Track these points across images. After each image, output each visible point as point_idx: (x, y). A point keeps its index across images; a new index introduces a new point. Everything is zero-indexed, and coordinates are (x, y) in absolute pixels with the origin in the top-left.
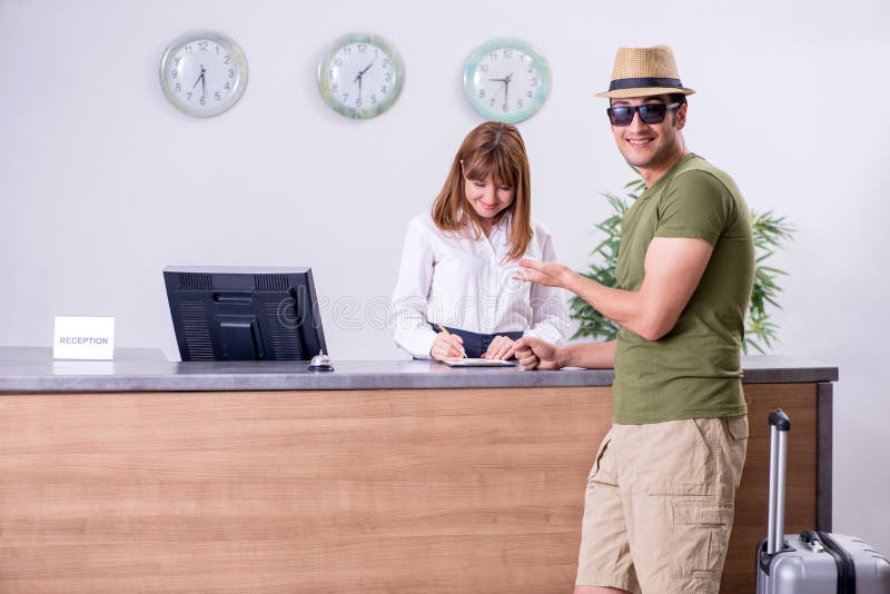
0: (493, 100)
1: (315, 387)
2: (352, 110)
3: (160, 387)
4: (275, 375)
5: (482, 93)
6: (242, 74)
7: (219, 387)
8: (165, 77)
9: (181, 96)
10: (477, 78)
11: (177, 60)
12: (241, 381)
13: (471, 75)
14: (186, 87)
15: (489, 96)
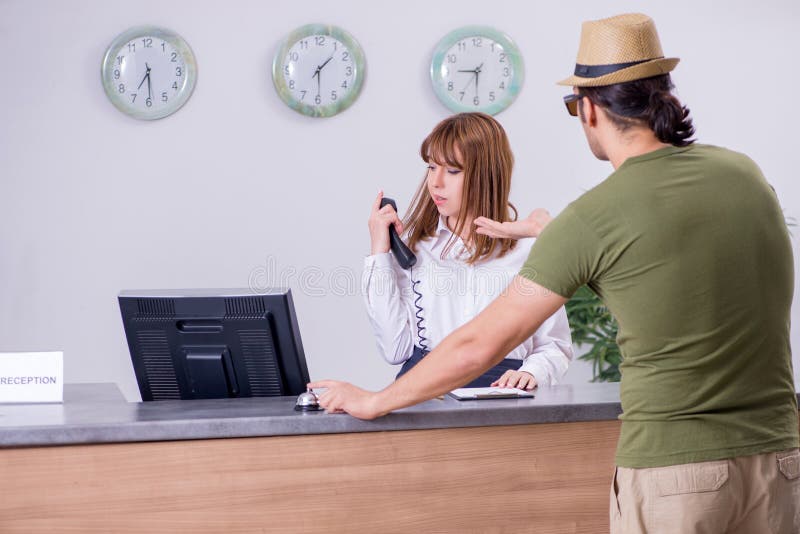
0: (463, 93)
1: (304, 431)
2: (311, 108)
3: (121, 437)
4: (257, 419)
5: (451, 86)
6: (190, 72)
7: (191, 435)
8: (107, 78)
9: (126, 98)
10: (444, 71)
11: (120, 60)
12: (217, 427)
13: (438, 66)
14: (131, 88)
15: (458, 88)
